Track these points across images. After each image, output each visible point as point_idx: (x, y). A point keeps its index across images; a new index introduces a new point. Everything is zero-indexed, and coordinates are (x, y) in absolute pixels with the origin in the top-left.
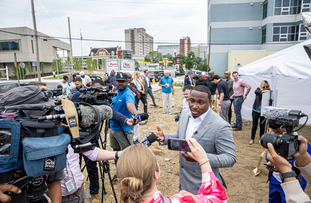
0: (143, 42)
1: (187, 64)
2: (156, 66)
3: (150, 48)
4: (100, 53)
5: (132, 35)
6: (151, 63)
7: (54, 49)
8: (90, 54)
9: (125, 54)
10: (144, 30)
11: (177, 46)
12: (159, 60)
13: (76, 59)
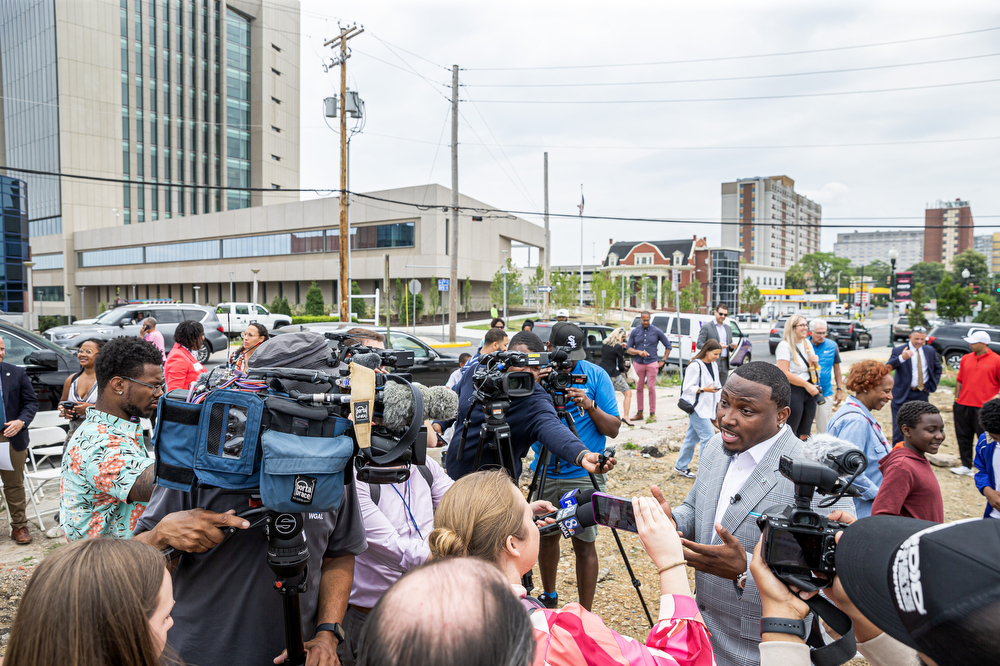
0: (784, 225)
1: (945, 301)
2: (826, 303)
3: (809, 243)
4: (639, 256)
5: (744, 201)
6: (809, 293)
7: (504, 242)
8: (608, 258)
9: (718, 260)
10: (787, 181)
11: (913, 234)
12: (838, 284)
13: (561, 273)
